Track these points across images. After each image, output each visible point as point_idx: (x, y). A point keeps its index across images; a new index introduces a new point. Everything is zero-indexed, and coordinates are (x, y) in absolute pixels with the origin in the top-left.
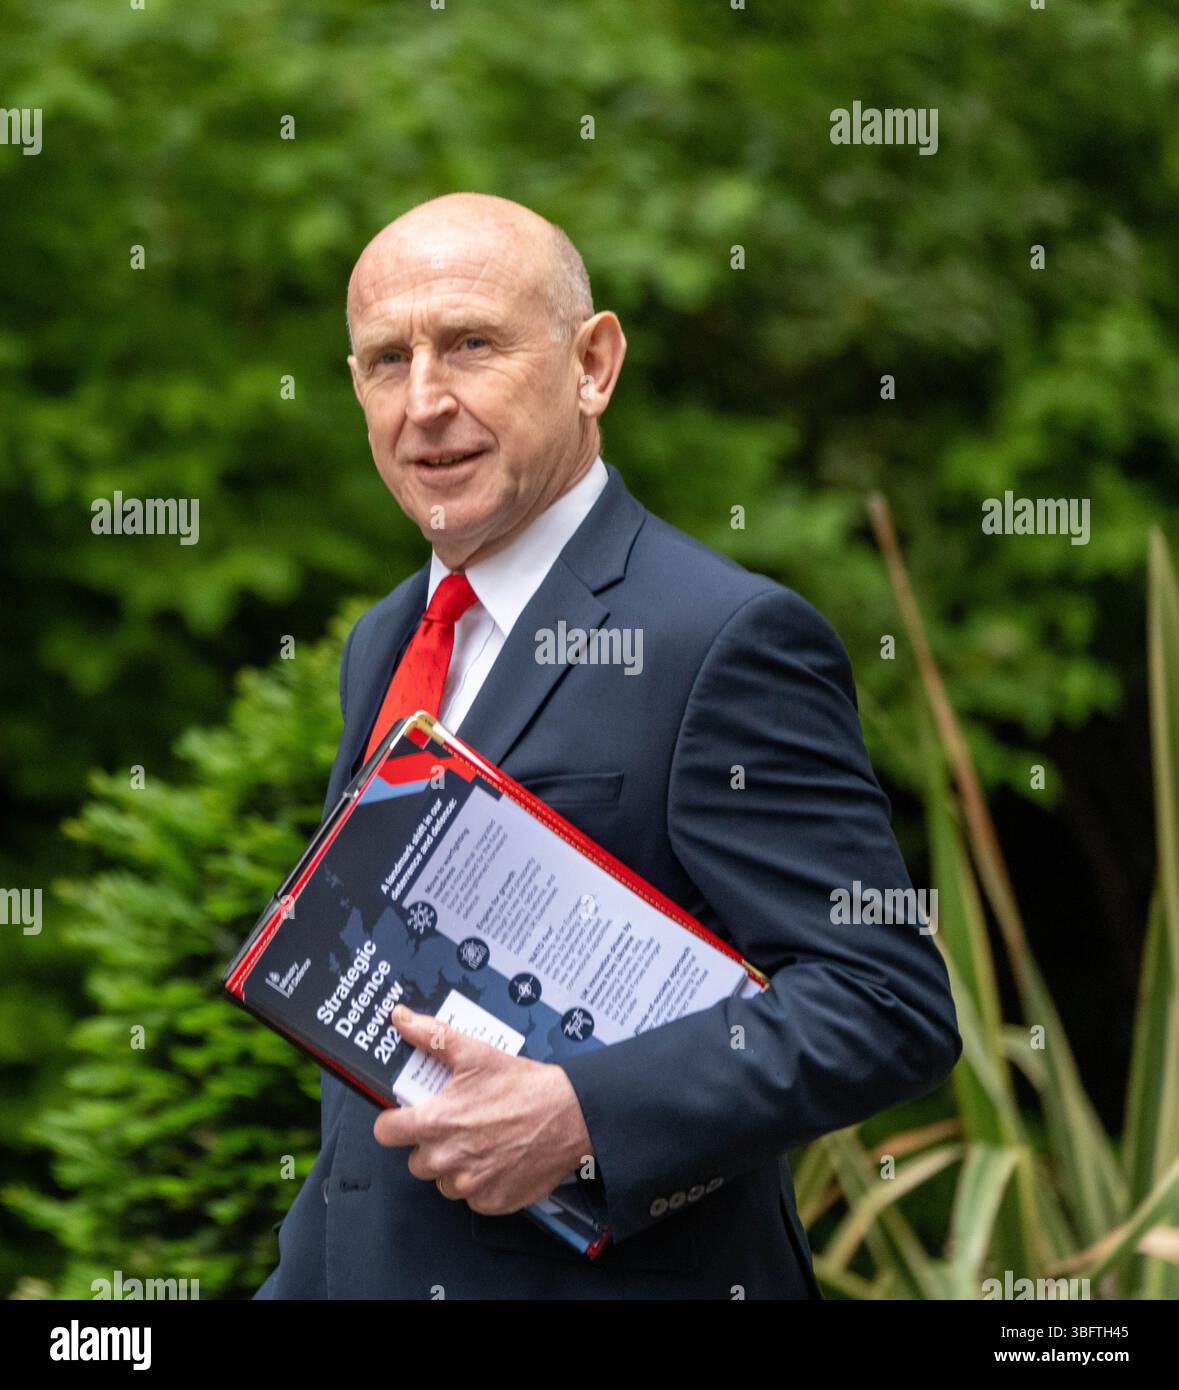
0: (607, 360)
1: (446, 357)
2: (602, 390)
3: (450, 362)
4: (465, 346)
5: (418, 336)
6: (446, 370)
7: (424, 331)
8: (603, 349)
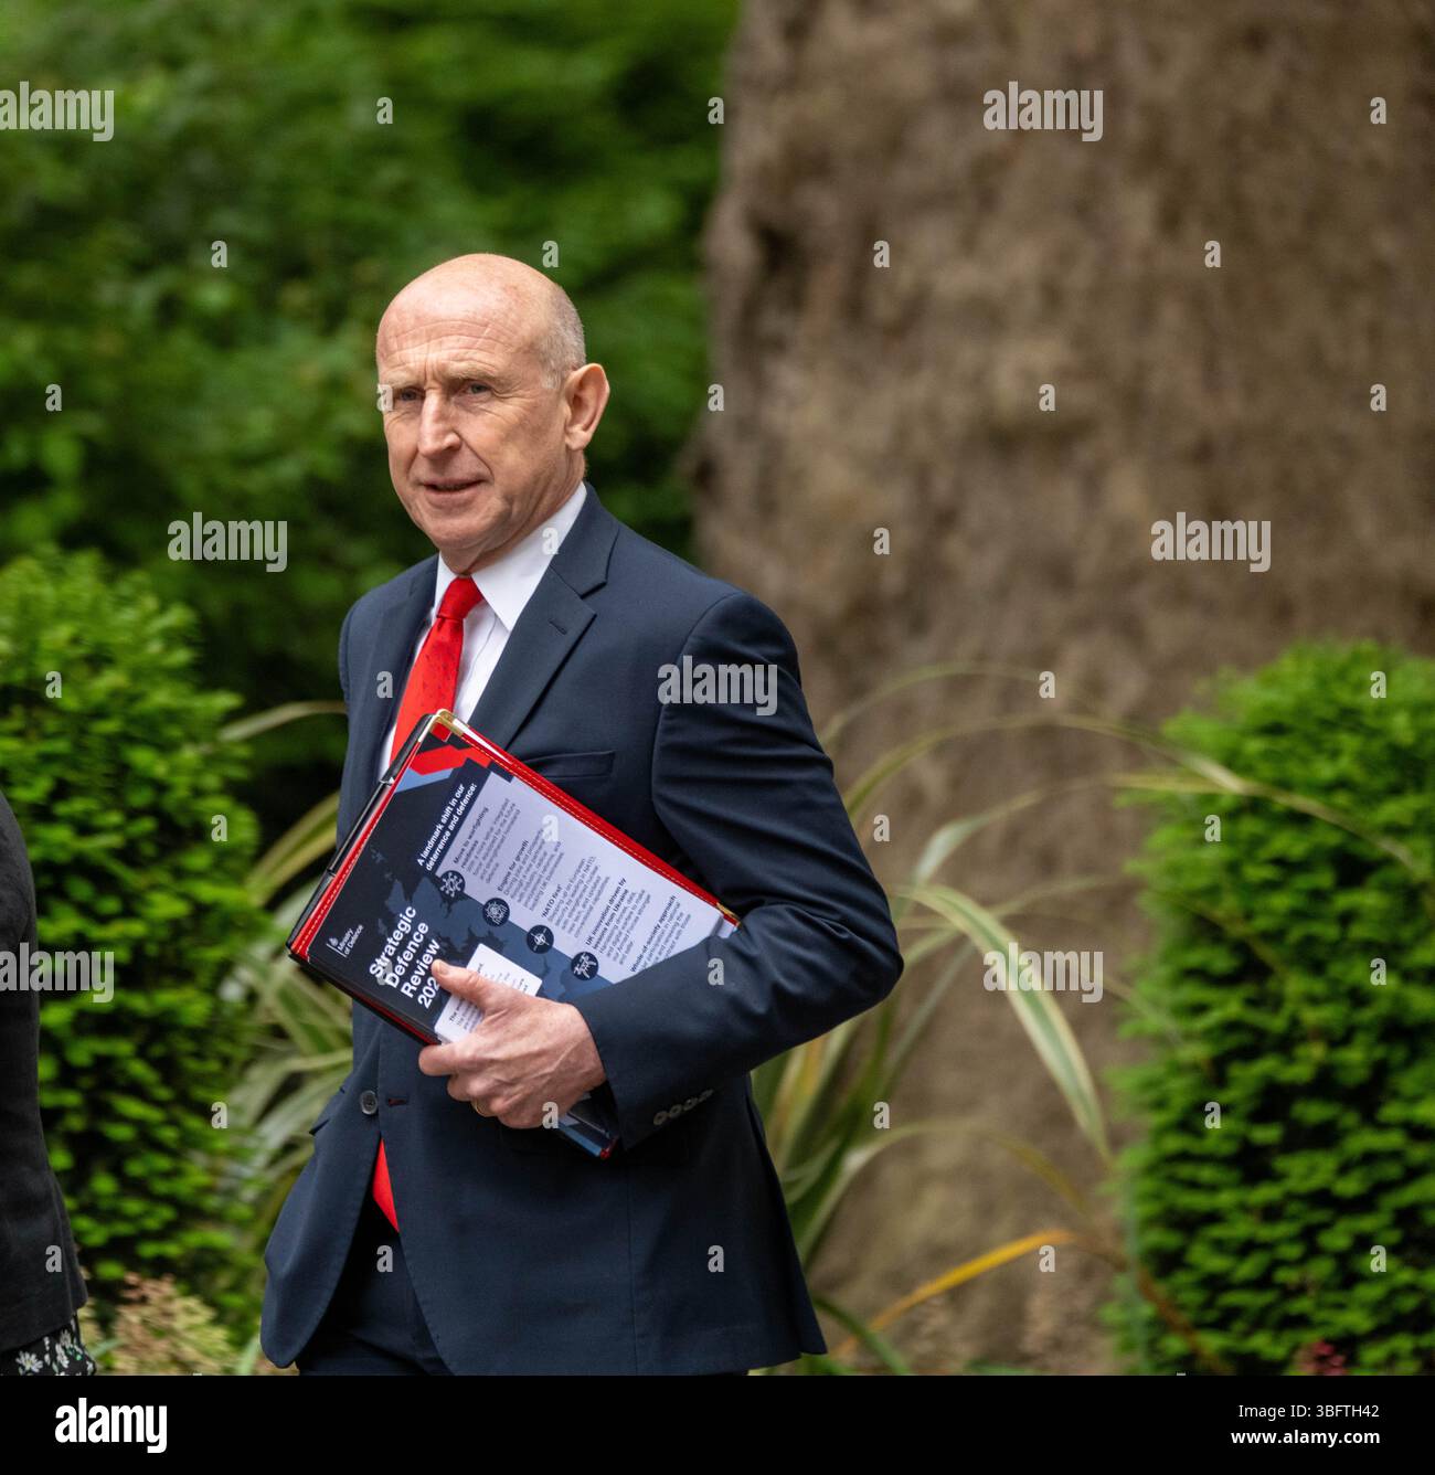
0: (591, 403)
1: (453, 399)
2: (586, 428)
3: (456, 404)
4: (470, 391)
5: (430, 383)
6: (453, 410)
7: (435, 379)
8: (589, 394)
